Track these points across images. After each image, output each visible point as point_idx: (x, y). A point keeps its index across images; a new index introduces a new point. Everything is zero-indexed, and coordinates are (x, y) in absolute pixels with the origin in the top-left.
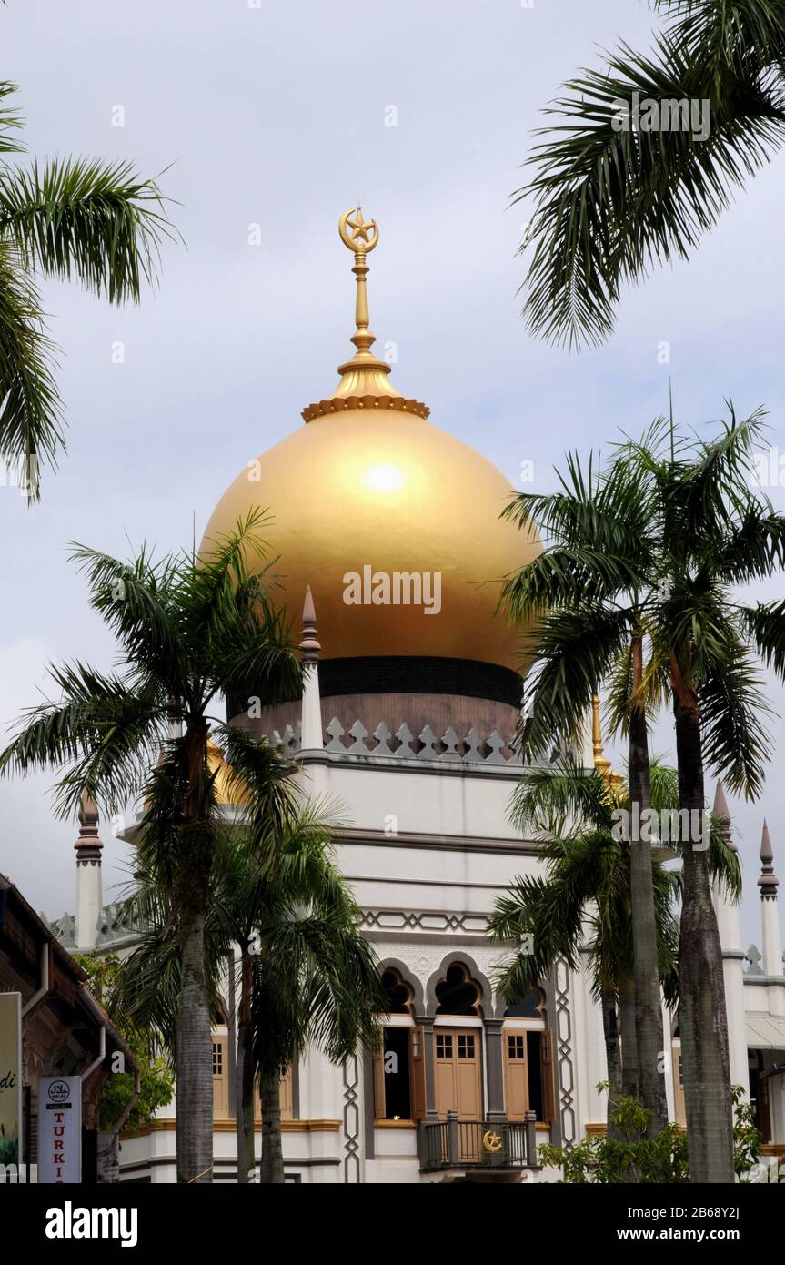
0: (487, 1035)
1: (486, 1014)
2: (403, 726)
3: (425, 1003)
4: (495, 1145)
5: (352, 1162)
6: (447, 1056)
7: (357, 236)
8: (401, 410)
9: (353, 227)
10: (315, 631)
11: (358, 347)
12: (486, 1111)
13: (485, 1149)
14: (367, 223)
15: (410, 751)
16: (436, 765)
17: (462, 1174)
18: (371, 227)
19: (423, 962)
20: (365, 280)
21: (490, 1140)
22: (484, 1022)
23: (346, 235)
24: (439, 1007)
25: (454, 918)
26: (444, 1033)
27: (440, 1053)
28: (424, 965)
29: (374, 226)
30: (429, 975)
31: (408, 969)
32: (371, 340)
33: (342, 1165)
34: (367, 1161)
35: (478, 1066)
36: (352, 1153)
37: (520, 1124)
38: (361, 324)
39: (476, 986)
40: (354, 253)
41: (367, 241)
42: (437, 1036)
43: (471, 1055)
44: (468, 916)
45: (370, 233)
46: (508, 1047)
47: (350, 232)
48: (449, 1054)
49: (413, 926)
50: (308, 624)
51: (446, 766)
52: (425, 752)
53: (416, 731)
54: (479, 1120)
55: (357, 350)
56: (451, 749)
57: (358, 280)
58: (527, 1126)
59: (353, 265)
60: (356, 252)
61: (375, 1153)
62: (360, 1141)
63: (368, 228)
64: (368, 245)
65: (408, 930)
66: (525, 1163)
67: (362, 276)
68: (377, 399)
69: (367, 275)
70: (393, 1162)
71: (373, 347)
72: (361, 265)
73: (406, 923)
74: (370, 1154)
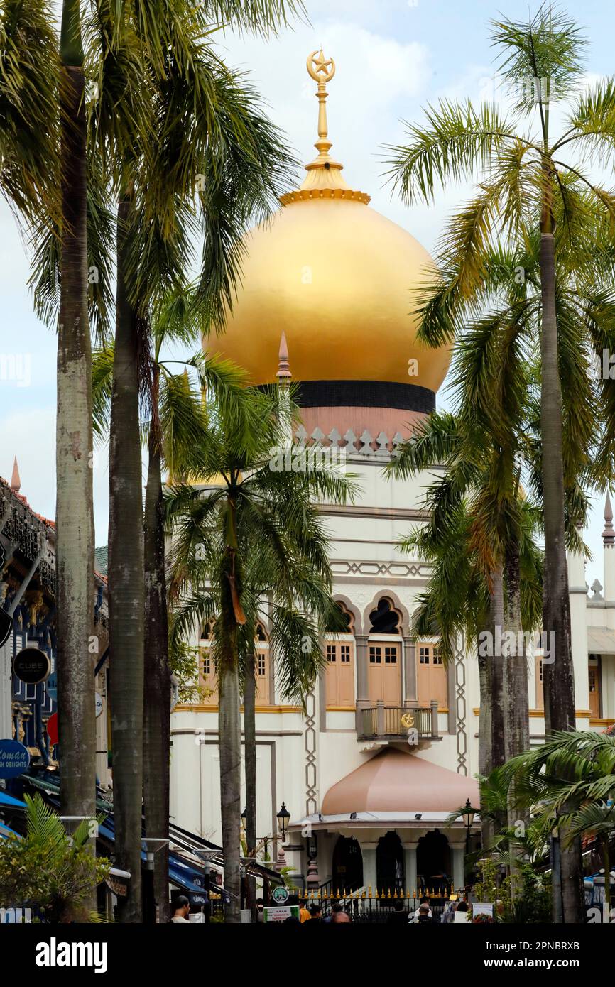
0: (405, 647)
1: (405, 632)
2: (348, 431)
3: (363, 625)
4: (409, 723)
5: (310, 733)
6: (377, 662)
7: (319, 70)
8: (350, 199)
9: (317, 63)
10: (288, 364)
11: (320, 151)
12: (404, 699)
13: (402, 726)
14: (327, 59)
15: (354, 449)
16: (372, 458)
17: (386, 743)
18: (329, 63)
19: (361, 597)
20: (325, 102)
21: (406, 720)
22: (404, 638)
23: (312, 68)
24: (372, 628)
25: (384, 566)
26: (375, 646)
27: (372, 660)
28: (362, 600)
29: (332, 63)
30: (366, 605)
31: (350, 602)
32: (329, 146)
33: (304, 735)
34: (321, 733)
35: (398, 668)
36: (310, 728)
37: (427, 709)
38: (322, 134)
39: (398, 613)
40: (317, 83)
41: (327, 73)
42: (371, 648)
43: (394, 660)
44: (393, 564)
45: (329, 68)
46: (419, 656)
47: (315, 67)
48: (379, 660)
49: (354, 572)
50: (284, 359)
51: (379, 459)
52: (365, 449)
53: (358, 434)
54: (399, 706)
55: (318, 153)
56: (383, 447)
57: (320, 102)
58: (432, 709)
59: (317, 92)
60: (319, 82)
61: (327, 728)
62: (316, 719)
63: (327, 64)
64: (328, 76)
65: (351, 574)
66: (430, 735)
67: (322, 99)
68: (333, 191)
69: (327, 99)
70: (339, 734)
71: (330, 152)
72: (322, 92)
73: (349, 570)
74: (323, 729)
